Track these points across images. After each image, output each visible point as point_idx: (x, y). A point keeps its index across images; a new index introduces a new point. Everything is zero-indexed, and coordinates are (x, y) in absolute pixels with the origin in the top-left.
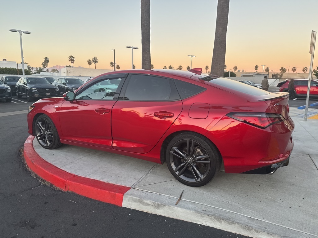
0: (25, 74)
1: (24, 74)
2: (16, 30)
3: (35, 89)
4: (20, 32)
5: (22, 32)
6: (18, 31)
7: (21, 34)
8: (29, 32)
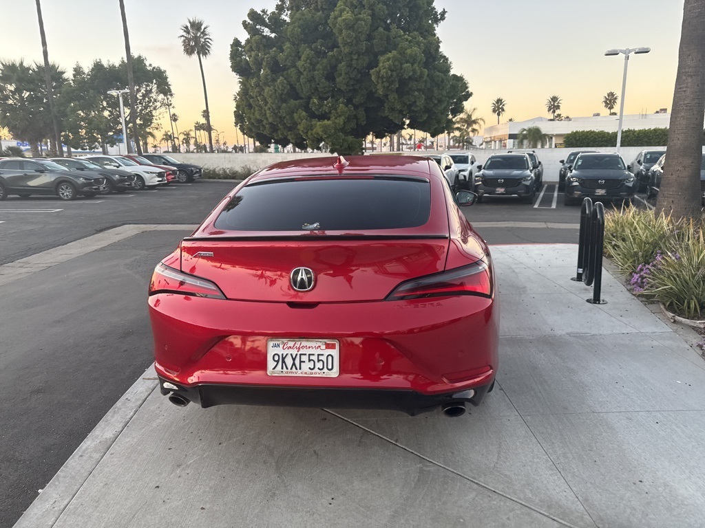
0: (621, 146)
1: (619, 144)
2: (617, 51)
3: (576, 181)
4: (627, 53)
5: (630, 51)
6: (622, 51)
7: (627, 58)
8: (648, 48)
